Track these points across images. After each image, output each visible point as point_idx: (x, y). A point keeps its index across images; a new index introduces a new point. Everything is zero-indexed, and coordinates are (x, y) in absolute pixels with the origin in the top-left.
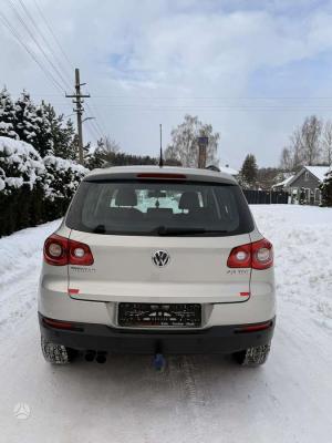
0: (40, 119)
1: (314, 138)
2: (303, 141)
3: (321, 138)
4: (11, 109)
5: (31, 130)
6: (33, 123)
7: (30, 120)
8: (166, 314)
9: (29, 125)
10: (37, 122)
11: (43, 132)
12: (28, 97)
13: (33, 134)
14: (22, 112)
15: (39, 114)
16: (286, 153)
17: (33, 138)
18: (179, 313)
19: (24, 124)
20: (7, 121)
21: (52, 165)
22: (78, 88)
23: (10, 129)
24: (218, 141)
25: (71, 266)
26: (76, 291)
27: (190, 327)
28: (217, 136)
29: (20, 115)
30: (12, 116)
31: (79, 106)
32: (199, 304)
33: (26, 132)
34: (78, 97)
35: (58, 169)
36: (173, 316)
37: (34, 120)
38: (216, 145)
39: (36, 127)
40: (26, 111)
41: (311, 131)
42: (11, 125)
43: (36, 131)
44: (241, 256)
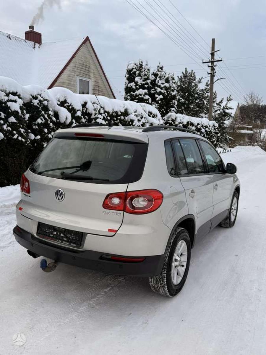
0: (167, 85)
4: (148, 79)
5: (160, 93)
6: (162, 89)
7: (159, 87)
8: (62, 235)
9: (159, 90)
10: (165, 87)
11: (168, 95)
12: (162, 68)
13: (161, 97)
14: (155, 80)
15: (167, 81)
17: (161, 100)
18: (69, 236)
19: (156, 90)
20: (144, 88)
21: (173, 120)
22: (213, 54)
23: (146, 94)
27: (73, 247)
29: (154, 83)
30: (147, 84)
31: (213, 69)
32: (82, 233)
33: (157, 96)
34: (212, 62)
35: (177, 123)
36: (66, 237)
37: (162, 86)
39: (164, 91)
40: (158, 79)
42: (146, 91)
43: (163, 94)
44: (116, 201)
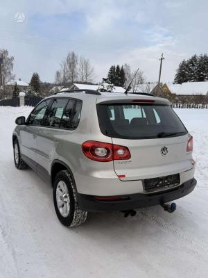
1: (74, 66)
2: (68, 67)
3: (78, 66)
16: (58, 74)
24: (13, 62)
25: (115, 161)
26: (124, 176)
28: (12, 58)
38: (12, 65)
41: (72, 61)
